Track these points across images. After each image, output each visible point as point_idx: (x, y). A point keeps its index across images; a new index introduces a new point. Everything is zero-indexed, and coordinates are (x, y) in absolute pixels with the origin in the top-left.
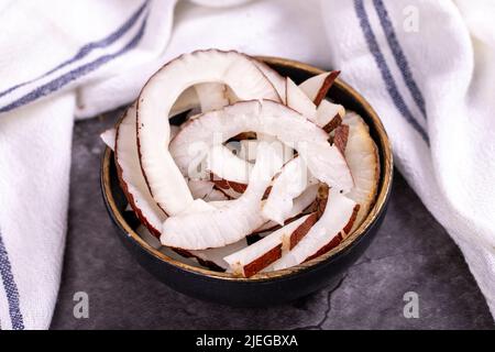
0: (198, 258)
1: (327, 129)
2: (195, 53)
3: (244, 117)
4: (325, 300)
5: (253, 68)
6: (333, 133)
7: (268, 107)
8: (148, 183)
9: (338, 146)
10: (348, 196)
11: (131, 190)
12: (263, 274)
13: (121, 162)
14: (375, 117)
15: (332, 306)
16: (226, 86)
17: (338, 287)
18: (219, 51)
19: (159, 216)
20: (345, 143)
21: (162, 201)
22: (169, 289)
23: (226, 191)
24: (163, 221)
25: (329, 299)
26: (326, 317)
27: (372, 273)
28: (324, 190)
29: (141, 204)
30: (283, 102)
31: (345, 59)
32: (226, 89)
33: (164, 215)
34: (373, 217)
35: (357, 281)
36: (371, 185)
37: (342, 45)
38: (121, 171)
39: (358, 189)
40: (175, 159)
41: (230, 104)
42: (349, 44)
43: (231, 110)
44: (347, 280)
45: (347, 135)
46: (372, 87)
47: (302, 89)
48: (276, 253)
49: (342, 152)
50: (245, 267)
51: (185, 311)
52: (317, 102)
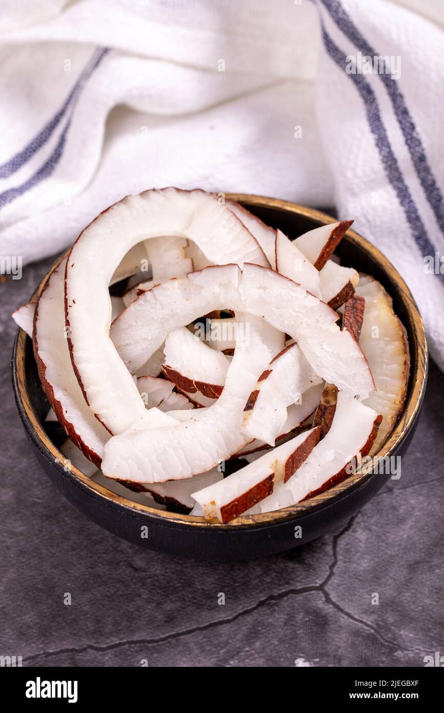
0: (153, 494)
1: (334, 304)
2: (144, 194)
3: (217, 289)
4: (329, 549)
5: (228, 215)
6: (342, 309)
7: (252, 274)
8: (82, 386)
9: (350, 329)
10: (366, 403)
11: (59, 395)
12: (247, 517)
13: (44, 353)
14: (401, 285)
15: (340, 557)
16: (187, 240)
17: (347, 529)
18: (178, 190)
19: (98, 434)
20: (359, 323)
21: (103, 413)
22: (107, 533)
23: (191, 395)
24: (104, 441)
25: (334, 547)
26: (331, 574)
27: (395, 508)
28: (330, 393)
29: (72, 416)
30: (272, 267)
31: (354, 194)
32: (188, 246)
33: (107, 432)
34: (400, 432)
35: (373, 520)
36: (398, 386)
37: (349, 174)
38: (44, 367)
39: (380, 393)
40: (119, 348)
41: (195, 269)
42: (359, 172)
43: (197, 278)
44: (359, 519)
45: (362, 312)
46: (391, 233)
47: (297, 245)
48: (265, 488)
49: (356, 338)
50: (223, 509)
51: (130, 565)
52: (319, 265)
